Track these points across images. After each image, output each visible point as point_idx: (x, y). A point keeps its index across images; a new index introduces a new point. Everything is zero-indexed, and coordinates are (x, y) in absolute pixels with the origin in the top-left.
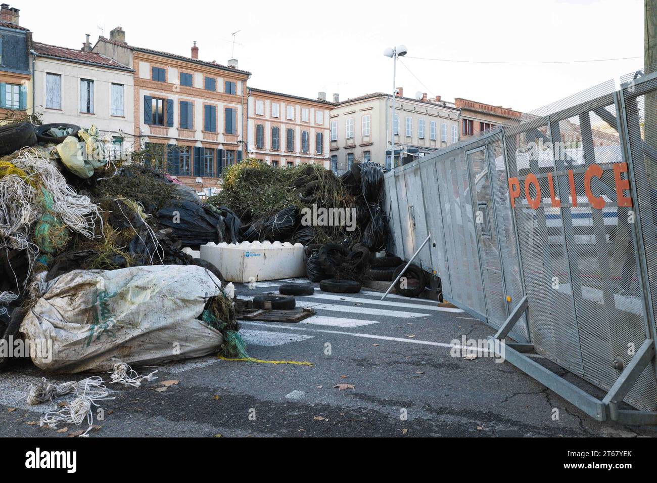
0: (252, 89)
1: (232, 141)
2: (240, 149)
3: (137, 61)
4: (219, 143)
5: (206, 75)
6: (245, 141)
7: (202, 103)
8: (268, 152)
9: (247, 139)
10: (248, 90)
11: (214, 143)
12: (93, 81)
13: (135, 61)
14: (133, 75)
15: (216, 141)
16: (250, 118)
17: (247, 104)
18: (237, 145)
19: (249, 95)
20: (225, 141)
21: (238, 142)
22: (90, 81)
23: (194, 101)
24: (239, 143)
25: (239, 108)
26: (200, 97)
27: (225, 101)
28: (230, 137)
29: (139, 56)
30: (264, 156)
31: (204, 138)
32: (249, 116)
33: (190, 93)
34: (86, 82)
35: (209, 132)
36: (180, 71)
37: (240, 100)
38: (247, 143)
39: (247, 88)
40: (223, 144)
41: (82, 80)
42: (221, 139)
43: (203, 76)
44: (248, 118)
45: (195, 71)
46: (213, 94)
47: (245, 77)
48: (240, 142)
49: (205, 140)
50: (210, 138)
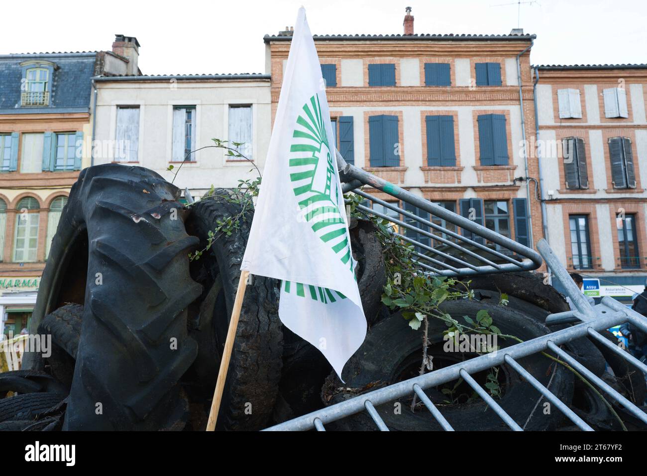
0: (541, 69)
1: (499, 180)
2: (521, 194)
3: (278, 60)
4: (464, 189)
5: (426, 59)
6: (534, 176)
7: (419, 113)
8: (602, 195)
9: (539, 172)
10: (533, 70)
11: (450, 190)
12: (193, 107)
13: (274, 60)
14: (268, 84)
15: (456, 185)
16: (542, 128)
17: (534, 100)
18: (514, 188)
19: (536, 81)
20: (479, 181)
21: (514, 181)
22: (190, 108)
23: (401, 112)
24: (518, 183)
25: (514, 113)
26: (414, 103)
27: (476, 103)
28: (492, 173)
29: (280, 49)
30: (592, 205)
31: (426, 182)
32: (540, 123)
33: (390, 98)
34: (184, 111)
35: (438, 168)
36: (368, 63)
37: (515, 96)
38: (540, 180)
39: (532, 67)
40: (474, 188)
41: (176, 107)
42: (469, 177)
43: (421, 61)
44: (537, 127)
45: (402, 56)
46: (444, 92)
47: (521, 46)
48: (521, 179)
49: (430, 185)
50: (442, 179)
